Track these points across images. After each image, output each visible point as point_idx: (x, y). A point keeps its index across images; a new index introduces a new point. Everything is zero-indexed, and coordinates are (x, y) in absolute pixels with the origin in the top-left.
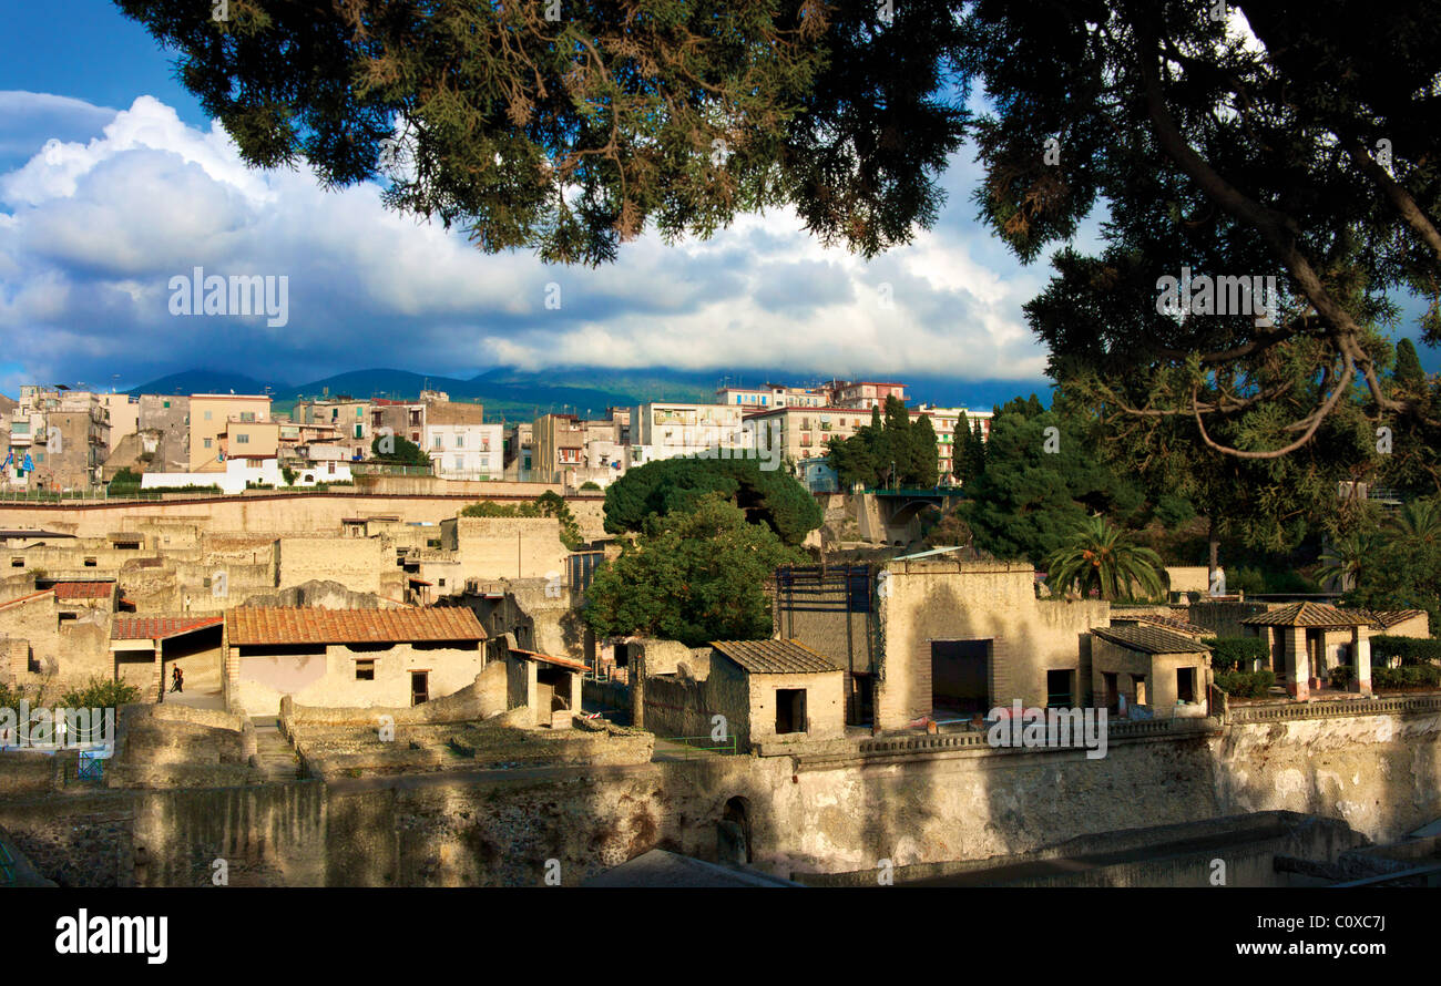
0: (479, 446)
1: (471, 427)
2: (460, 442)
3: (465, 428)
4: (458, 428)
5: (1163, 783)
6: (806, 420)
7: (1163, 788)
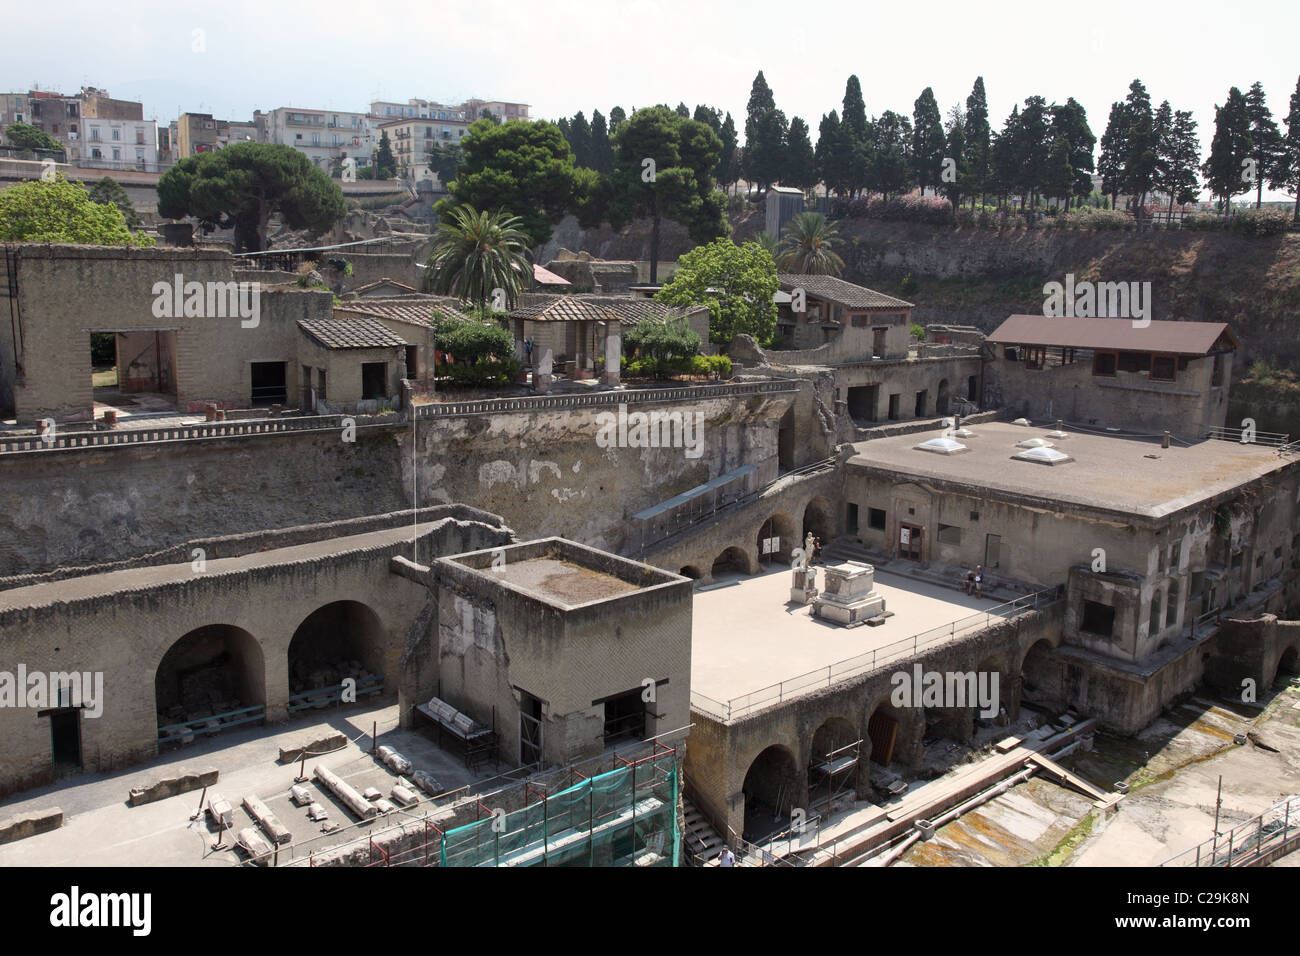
0: (134, 139)
1: (126, 122)
2: (116, 136)
3: (120, 123)
4: (114, 122)
5: (338, 479)
6: (429, 130)
7: (338, 484)
